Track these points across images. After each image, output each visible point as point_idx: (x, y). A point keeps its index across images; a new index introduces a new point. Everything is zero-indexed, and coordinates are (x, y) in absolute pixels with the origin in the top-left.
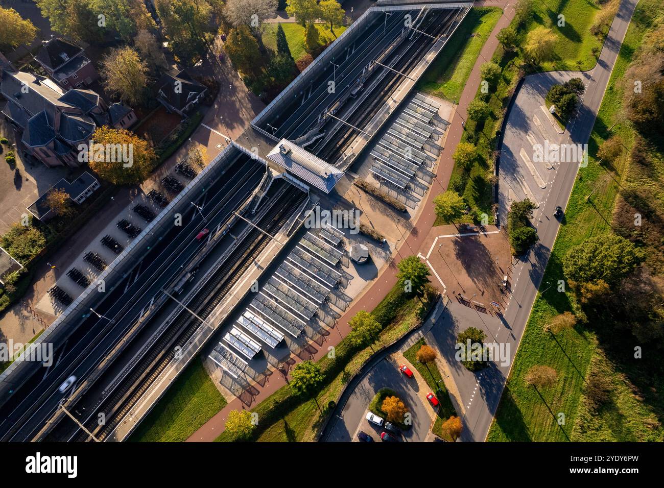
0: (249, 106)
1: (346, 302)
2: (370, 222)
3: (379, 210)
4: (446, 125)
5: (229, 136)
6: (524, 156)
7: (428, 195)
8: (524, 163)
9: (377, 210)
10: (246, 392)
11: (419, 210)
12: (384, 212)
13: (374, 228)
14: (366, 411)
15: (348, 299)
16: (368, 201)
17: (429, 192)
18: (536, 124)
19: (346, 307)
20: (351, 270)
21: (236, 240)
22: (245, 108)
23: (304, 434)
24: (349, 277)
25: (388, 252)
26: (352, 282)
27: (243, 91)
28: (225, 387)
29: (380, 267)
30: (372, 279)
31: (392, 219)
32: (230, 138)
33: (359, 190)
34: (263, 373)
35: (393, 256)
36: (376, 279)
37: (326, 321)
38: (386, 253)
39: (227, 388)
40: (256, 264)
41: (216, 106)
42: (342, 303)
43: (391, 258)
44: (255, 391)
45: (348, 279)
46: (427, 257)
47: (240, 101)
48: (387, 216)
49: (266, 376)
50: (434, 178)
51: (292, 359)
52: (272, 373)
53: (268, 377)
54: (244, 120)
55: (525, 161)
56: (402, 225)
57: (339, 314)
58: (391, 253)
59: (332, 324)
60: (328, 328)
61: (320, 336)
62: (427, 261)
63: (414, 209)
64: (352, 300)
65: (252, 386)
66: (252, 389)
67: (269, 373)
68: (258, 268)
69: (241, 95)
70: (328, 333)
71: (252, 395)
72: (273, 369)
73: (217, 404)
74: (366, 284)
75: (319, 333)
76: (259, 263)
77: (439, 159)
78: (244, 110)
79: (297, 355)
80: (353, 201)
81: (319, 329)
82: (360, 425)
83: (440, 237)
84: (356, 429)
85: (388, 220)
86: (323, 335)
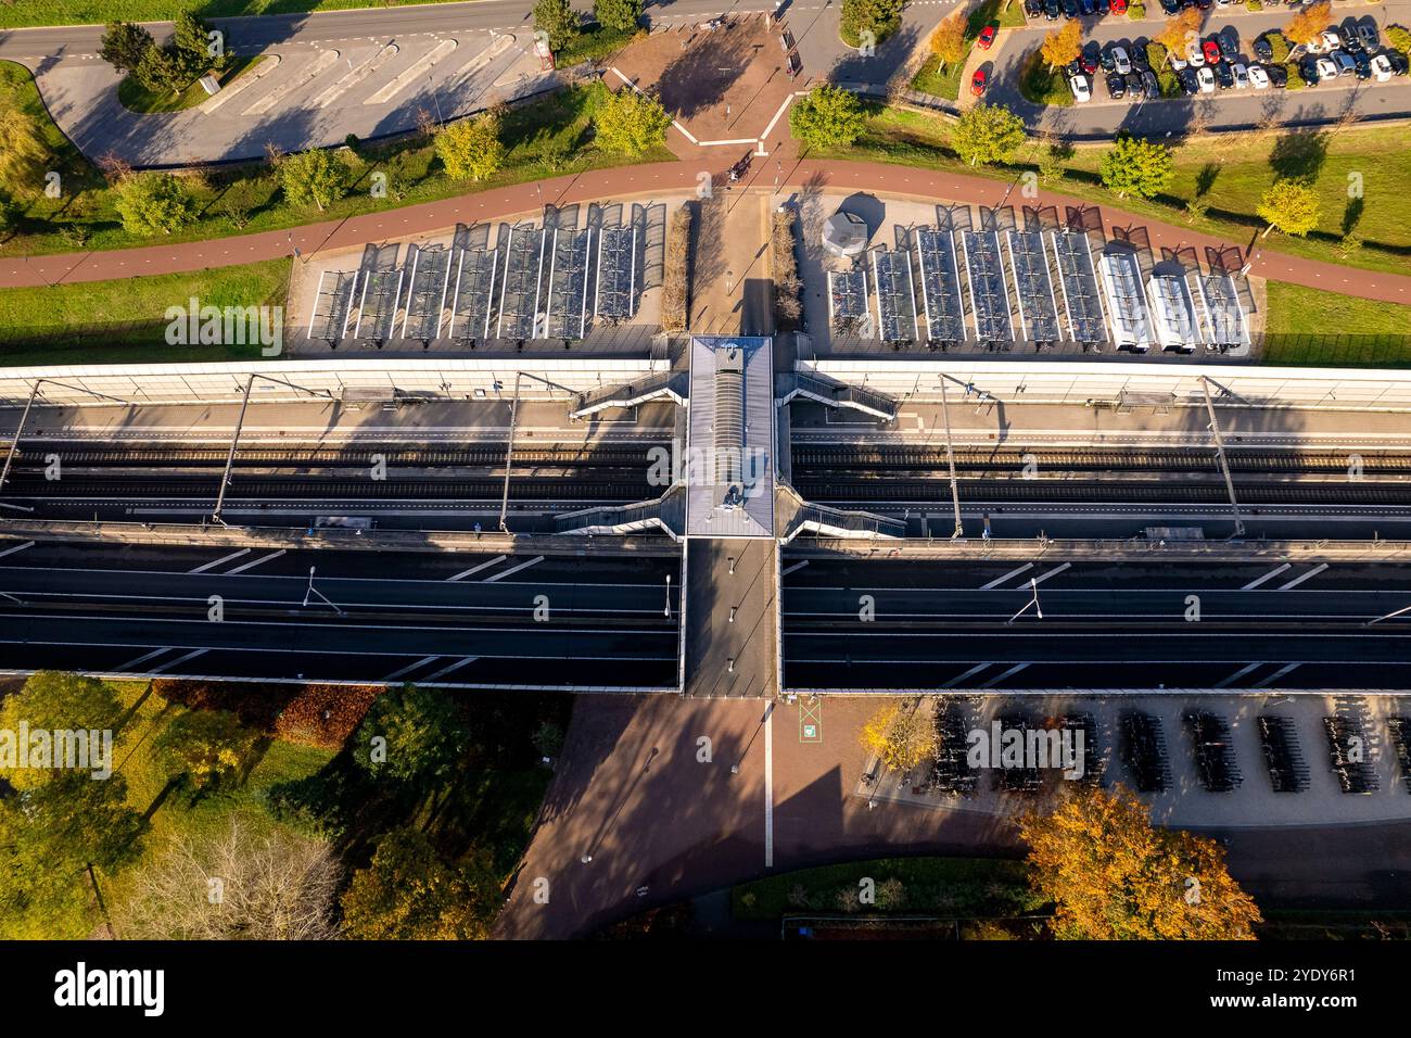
0: (611, 762)
1: (950, 212)
2: (758, 256)
3: (716, 256)
4: (377, 250)
5: (760, 731)
6: (387, 93)
7: (608, 198)
8: (405, 88)
9: (719, 259)
10: (1226, 266)
11: (660, 195)
12: (716, 245)
13: (766, 245)
14: (1079, 106)
15: (942, 212)
16: (710, 286)
17: (601, 200)
18: (272, 104)
19: (959, 208)
20: (885, 235)
21: (992, 516)
22: (626, 769)
23: (1187, 165)
24: (900, 232)
25: (797, 200)
26: (906, 224)
27: (561, 836)
28: (1252, 300)
29: (837, 197)
30: (872, 197)
31: (718, 226)
32: (764, 720)
33: (694, 315)
34: (1177, 261)
35: (798, 189)
36: (866, 191)
37: (1012, 223)
38: (802, 202)
39: (1250, 295)
40: (1003, 437)
41: (678, 877)
42: (958, 217)
43: (806, 191)
44: (1210, 255)
45: (907, 233)
46: (755, 140)
47: (609, 812)
48: (717, 238)
49: (1175, 254)
50: (558, 207)
51: (1115, 235)
52: (1162, 249)
53: (1174, 251)
54: (677, 734)
55: (400, 88)
56: (720, 204)
57: (981, 211)
58: (795, 195)
59: (1008, 211)
60: (1019, 214)
61: (1041, 218)
62: (764, 137)
63: (665, 205)
64: (938, 206)
65: (1209, 263)
66: (1212, 260)
67: (1167, 253)
68: (1007, 427)
69: (581, 831)
70: (1025, 209)
71: (1219, 255)
72: (1156, 251)
73: (1286, 293)
74: (890, 201)
75: (1038, 222)
76: (997, 432)
77: (495, 221)
78: (638, 767)
79: (1103, 232)
80: (735, 310)
81: (1033, 225)
82: (1103, 105)
83: (694, 140)
84: (1114, 107)
85: (726, 234)
86: (1036, 214)
